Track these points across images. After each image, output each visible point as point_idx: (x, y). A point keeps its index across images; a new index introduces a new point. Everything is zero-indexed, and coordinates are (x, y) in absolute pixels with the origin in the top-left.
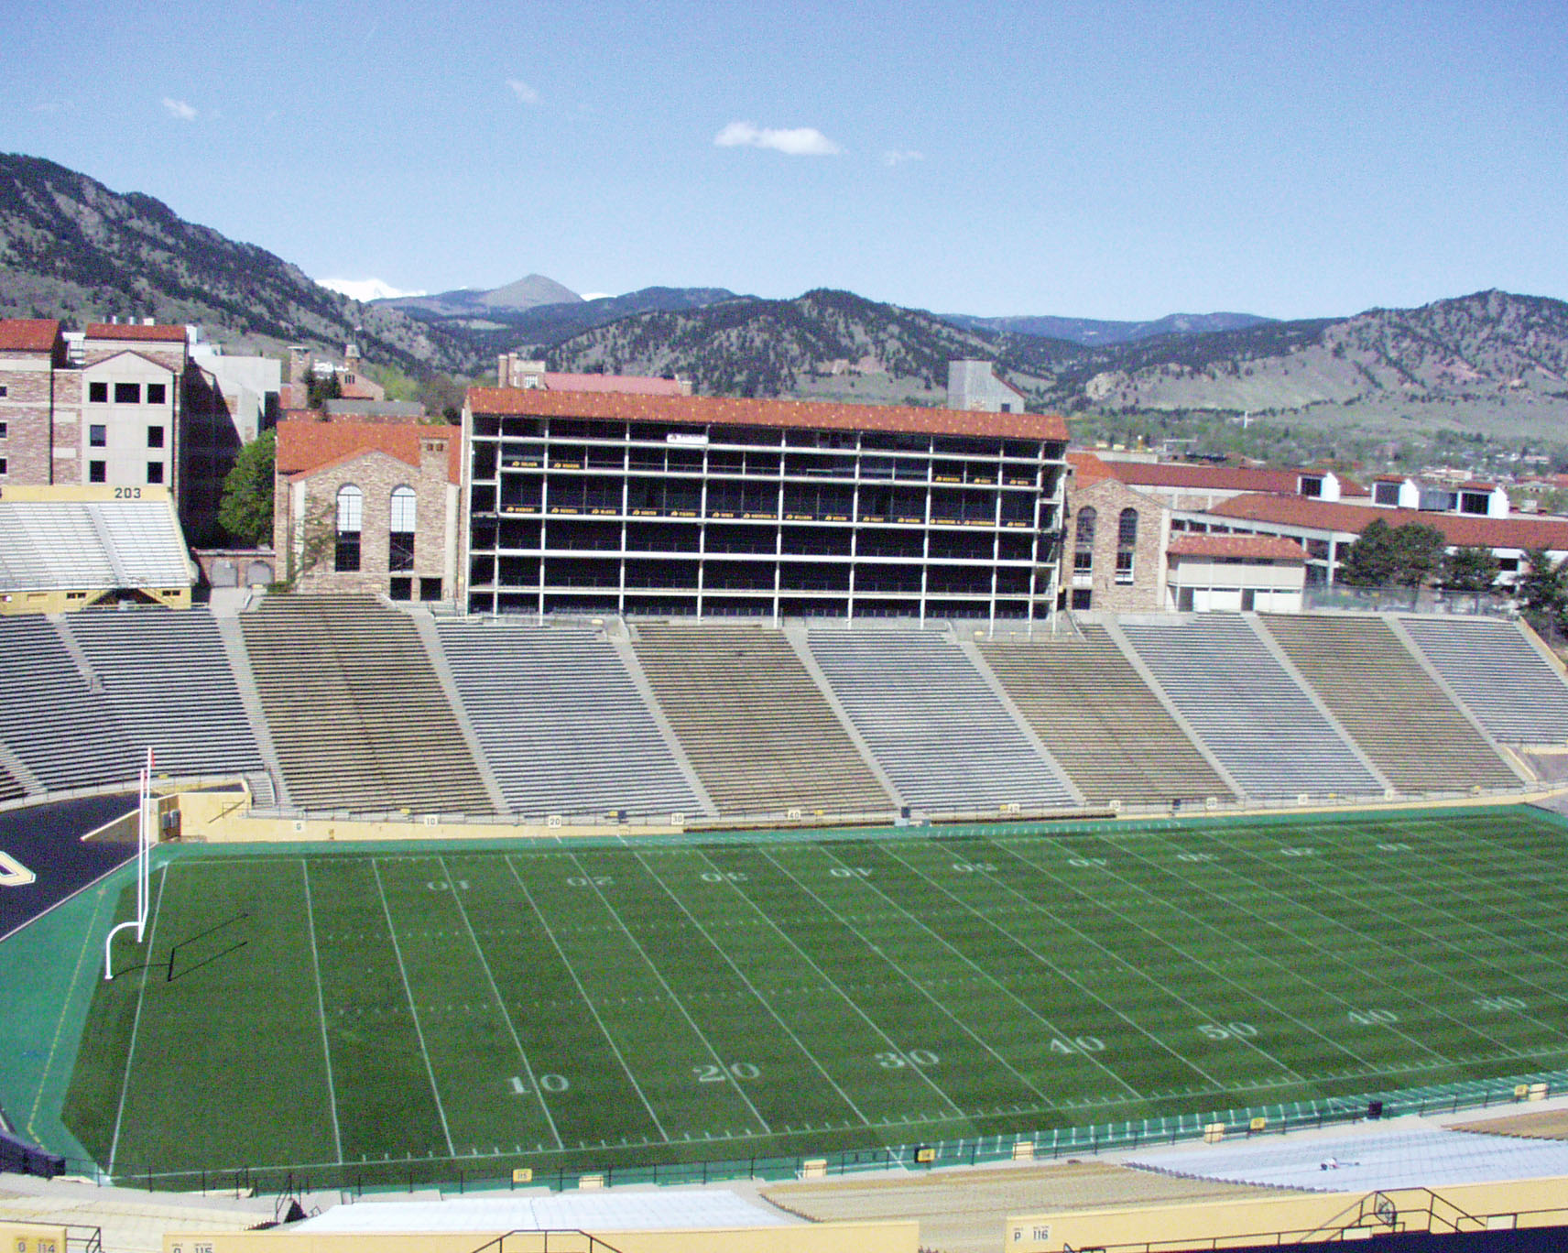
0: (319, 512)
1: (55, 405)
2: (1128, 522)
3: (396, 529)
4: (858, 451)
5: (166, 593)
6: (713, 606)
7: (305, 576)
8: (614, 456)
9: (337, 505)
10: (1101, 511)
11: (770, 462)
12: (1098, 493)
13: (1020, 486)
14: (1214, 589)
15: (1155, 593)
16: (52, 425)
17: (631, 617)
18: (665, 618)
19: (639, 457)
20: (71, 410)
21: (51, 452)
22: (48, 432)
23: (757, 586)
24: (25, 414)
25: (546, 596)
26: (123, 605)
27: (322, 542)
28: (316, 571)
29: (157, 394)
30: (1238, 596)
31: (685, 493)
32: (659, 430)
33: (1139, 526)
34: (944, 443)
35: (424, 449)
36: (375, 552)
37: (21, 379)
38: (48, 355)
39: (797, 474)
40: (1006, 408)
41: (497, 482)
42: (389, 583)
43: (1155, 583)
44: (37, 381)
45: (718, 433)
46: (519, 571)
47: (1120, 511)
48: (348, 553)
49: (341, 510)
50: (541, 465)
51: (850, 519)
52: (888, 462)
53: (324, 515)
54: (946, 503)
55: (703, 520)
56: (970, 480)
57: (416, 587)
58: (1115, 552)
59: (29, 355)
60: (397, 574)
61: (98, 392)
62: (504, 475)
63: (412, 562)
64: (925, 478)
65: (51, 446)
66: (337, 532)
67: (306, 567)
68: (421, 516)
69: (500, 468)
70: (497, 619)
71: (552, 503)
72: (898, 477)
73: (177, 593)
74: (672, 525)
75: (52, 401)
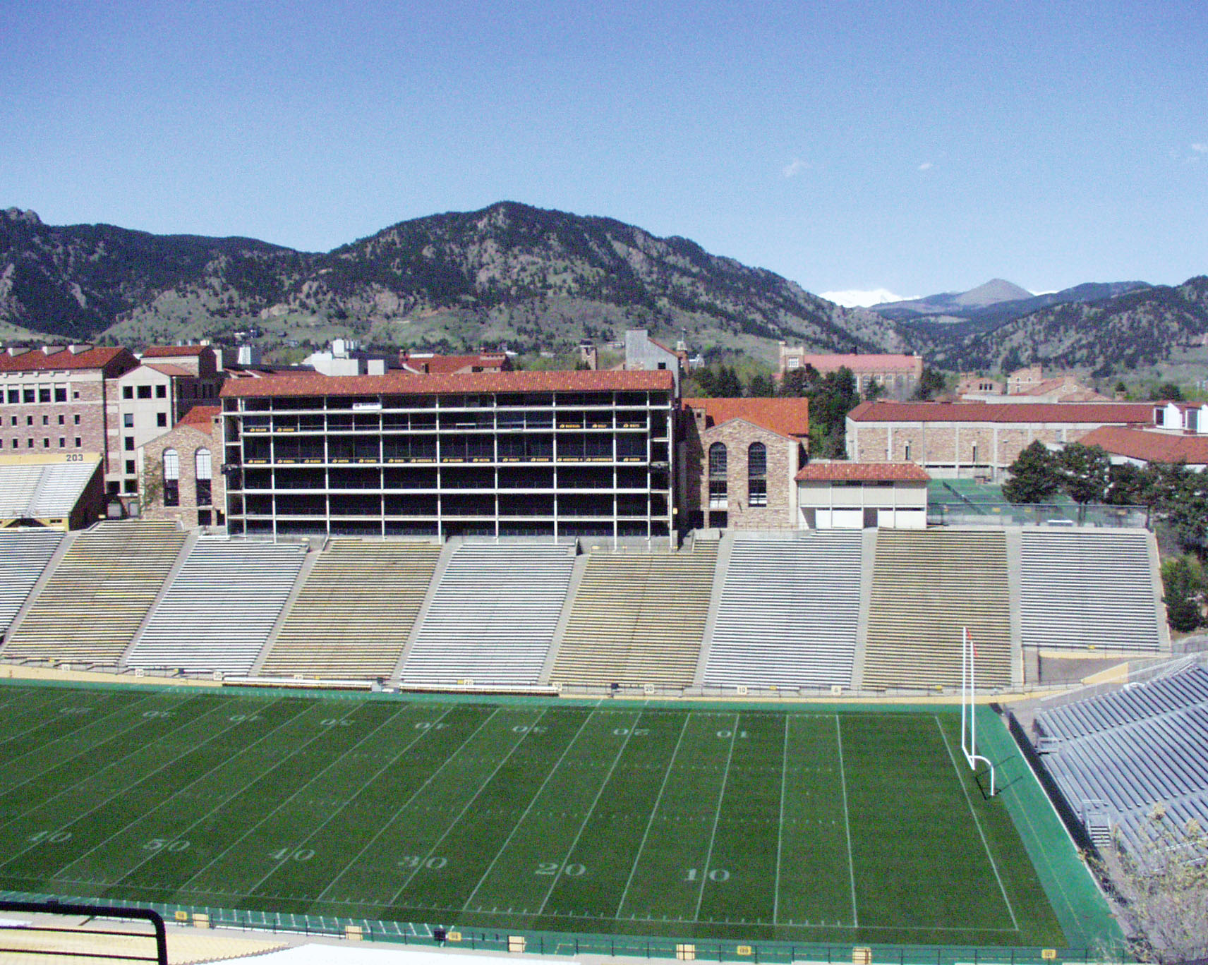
0: (152, 467)
1: (108, 402)
2: (757, 455)
3: (200, 477)
4: (494, 408)
5: (53, 521)
6: (393, 528)
7: (146, 510)
8: (317, 421)
9: (163, 462)
10: (731, 447)
11: (428, 420)
12: (726, 430)
13: (634, 429)
14: (835, 509)
15: (787, 513)
16: (105, 415)
17: (335, 537)
18: (359, 537)
19: (335, 421)
20: (116, 405)
21: (106, 432)
22: (102, 418)
23: (425, 513)
24: (89, 408)
25: (277, 522)
26: (21, 529)
27: (155, 486)
28: (153, 505)
29: (161, 391)
30: (860, 514)
31: (367, 446)
32: (347, 401)
33: (768, 457)
34: (564, 398)
35: (213, 422)
36: (187, 492)
37: (86, 385)
38: (100, 370)
39: (450, 427)
40: (662, 366)
41: (241, 444)
42: (197, 514)
43: (787, 504)
44: (95, 387)
45: (389, 401)
46: (260, 504)
47: (748, 445)
48: (171, 493)
49: (167, 465)
50: (268, 430)
51: (492, 460)
52: (519, 415)
53: (156, 469)
54: (569, 444)
55: (381, 465)
56: (589, 426)
57: (214, 515)
58: (746, 479)
59: (90, 371)
60: (203, 508)
61: (128, 392)
62: (246, 439)
63: (210, 501)
64: (551, 426)
65: (106, 427)
66: (164, 480)
67: (146, 504)
68: (214, 468)
69: (242, 433)
70: (246, 538)
71: (279, 456)
72: (528, 426)
73: (60, 521)
74: (357, 469)
75: (105, 399)
